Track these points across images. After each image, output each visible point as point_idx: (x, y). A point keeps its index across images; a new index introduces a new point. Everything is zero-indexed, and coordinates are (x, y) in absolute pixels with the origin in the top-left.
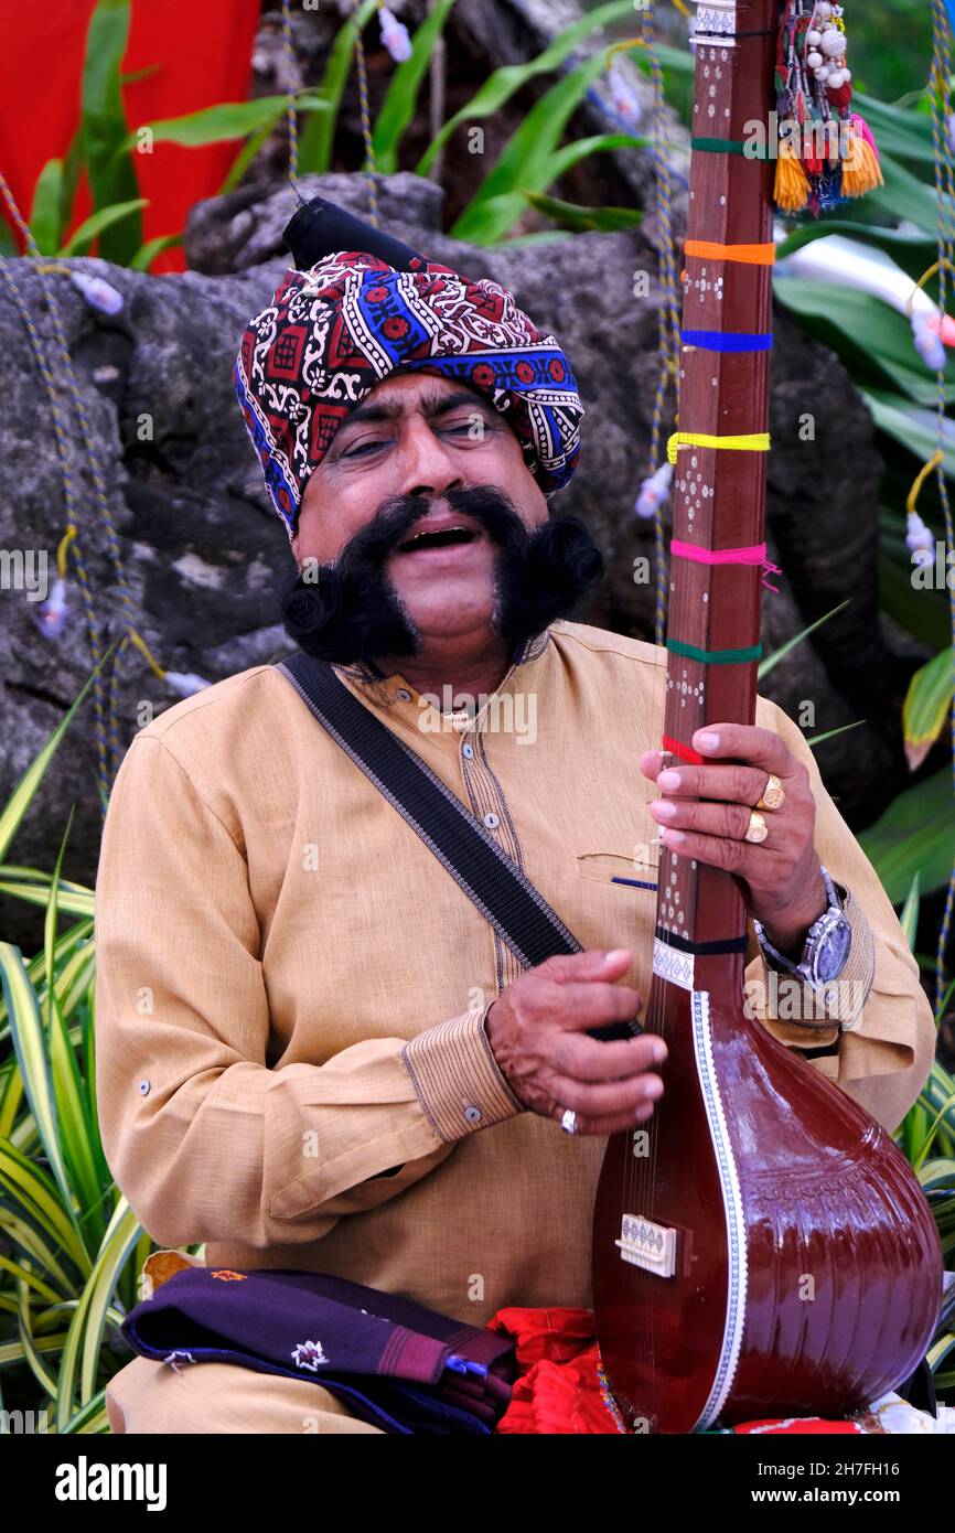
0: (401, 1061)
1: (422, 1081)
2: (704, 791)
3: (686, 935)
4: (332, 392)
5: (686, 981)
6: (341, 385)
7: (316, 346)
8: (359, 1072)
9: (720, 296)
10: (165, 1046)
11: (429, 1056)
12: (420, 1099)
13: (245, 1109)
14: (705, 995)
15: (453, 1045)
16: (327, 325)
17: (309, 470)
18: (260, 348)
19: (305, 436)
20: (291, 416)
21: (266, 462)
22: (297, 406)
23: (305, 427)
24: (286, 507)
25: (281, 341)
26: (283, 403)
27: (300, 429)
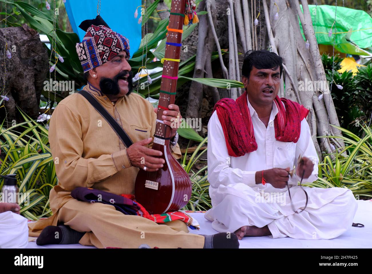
0: (112, 159)
1: (115, 162)
2: (170, 114)
3: (163, 137)
4: (115, 50)
5: (164, 144)
6: (117, 50)
7: (115, 43)
8: (104, 160)
9: (177, 37)
10: (70, 155)
11: (117, 158)
12: (115, 165)
13: (84, 166)
14: (166, 146)
15: (121, 156)
16: (117, 40)
17: (107, 61)
18: (101, 39)
19: (107, 56)
20: (106, 52)
21: (93, 56)
22: (108, 51)
23: (108, 54)
24: (95, 65)
25: (107, 39)
26: (105, 49)
27: (106, 54)
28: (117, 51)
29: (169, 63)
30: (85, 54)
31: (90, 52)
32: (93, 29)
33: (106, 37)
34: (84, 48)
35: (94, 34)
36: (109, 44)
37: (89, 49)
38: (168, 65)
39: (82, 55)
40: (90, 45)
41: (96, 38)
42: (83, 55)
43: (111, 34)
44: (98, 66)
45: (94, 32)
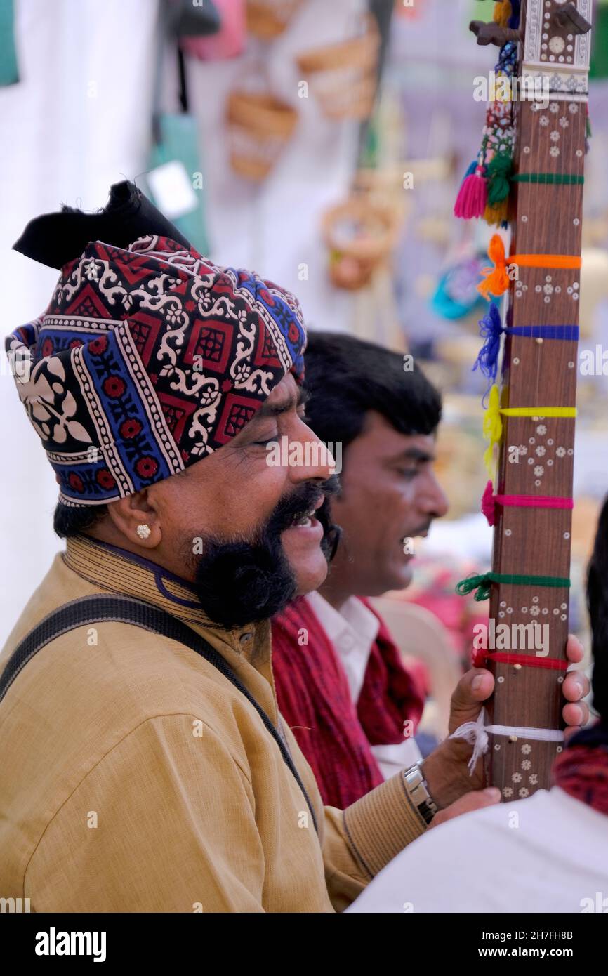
4: (249, 385)
7: (247, 345)
9: (576, 297)
16: (253, 326)
17: (210, 450)
18: (171, 334)
19: (211, 420)
20: (203, 401)
21: (131, 430)
22: (213, 395)
23: (212, 411)
24: (145, 473)
25: (206, 333)
26: (196, 388)
27: (202, 412)
28: (259, 387)
29: (541, 430)
30: (82, 416)
31: (113, 407)
32: (109, 274)
33: (195, 316)
34: (71, 384)
35: (119, 304)
36: (216, 355)
37: (103, 391)
38: (541, 441)
39: (62, 419)
40: (107, 368)
41: (145, 331)
42: (69, 419)
43: (215, 295)
44: (161, 479)
45: (119, 289)
